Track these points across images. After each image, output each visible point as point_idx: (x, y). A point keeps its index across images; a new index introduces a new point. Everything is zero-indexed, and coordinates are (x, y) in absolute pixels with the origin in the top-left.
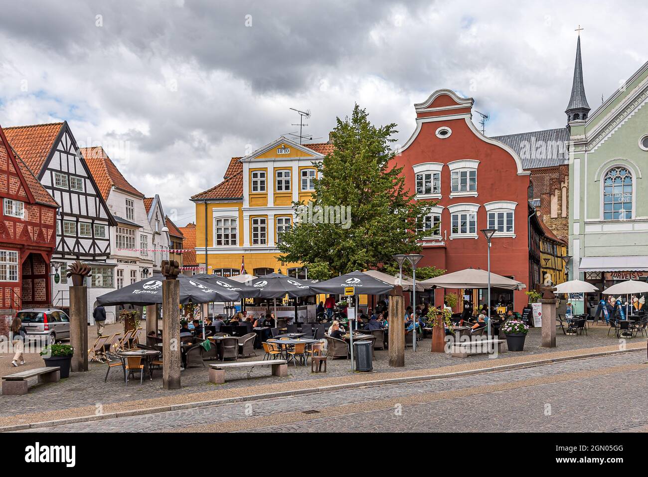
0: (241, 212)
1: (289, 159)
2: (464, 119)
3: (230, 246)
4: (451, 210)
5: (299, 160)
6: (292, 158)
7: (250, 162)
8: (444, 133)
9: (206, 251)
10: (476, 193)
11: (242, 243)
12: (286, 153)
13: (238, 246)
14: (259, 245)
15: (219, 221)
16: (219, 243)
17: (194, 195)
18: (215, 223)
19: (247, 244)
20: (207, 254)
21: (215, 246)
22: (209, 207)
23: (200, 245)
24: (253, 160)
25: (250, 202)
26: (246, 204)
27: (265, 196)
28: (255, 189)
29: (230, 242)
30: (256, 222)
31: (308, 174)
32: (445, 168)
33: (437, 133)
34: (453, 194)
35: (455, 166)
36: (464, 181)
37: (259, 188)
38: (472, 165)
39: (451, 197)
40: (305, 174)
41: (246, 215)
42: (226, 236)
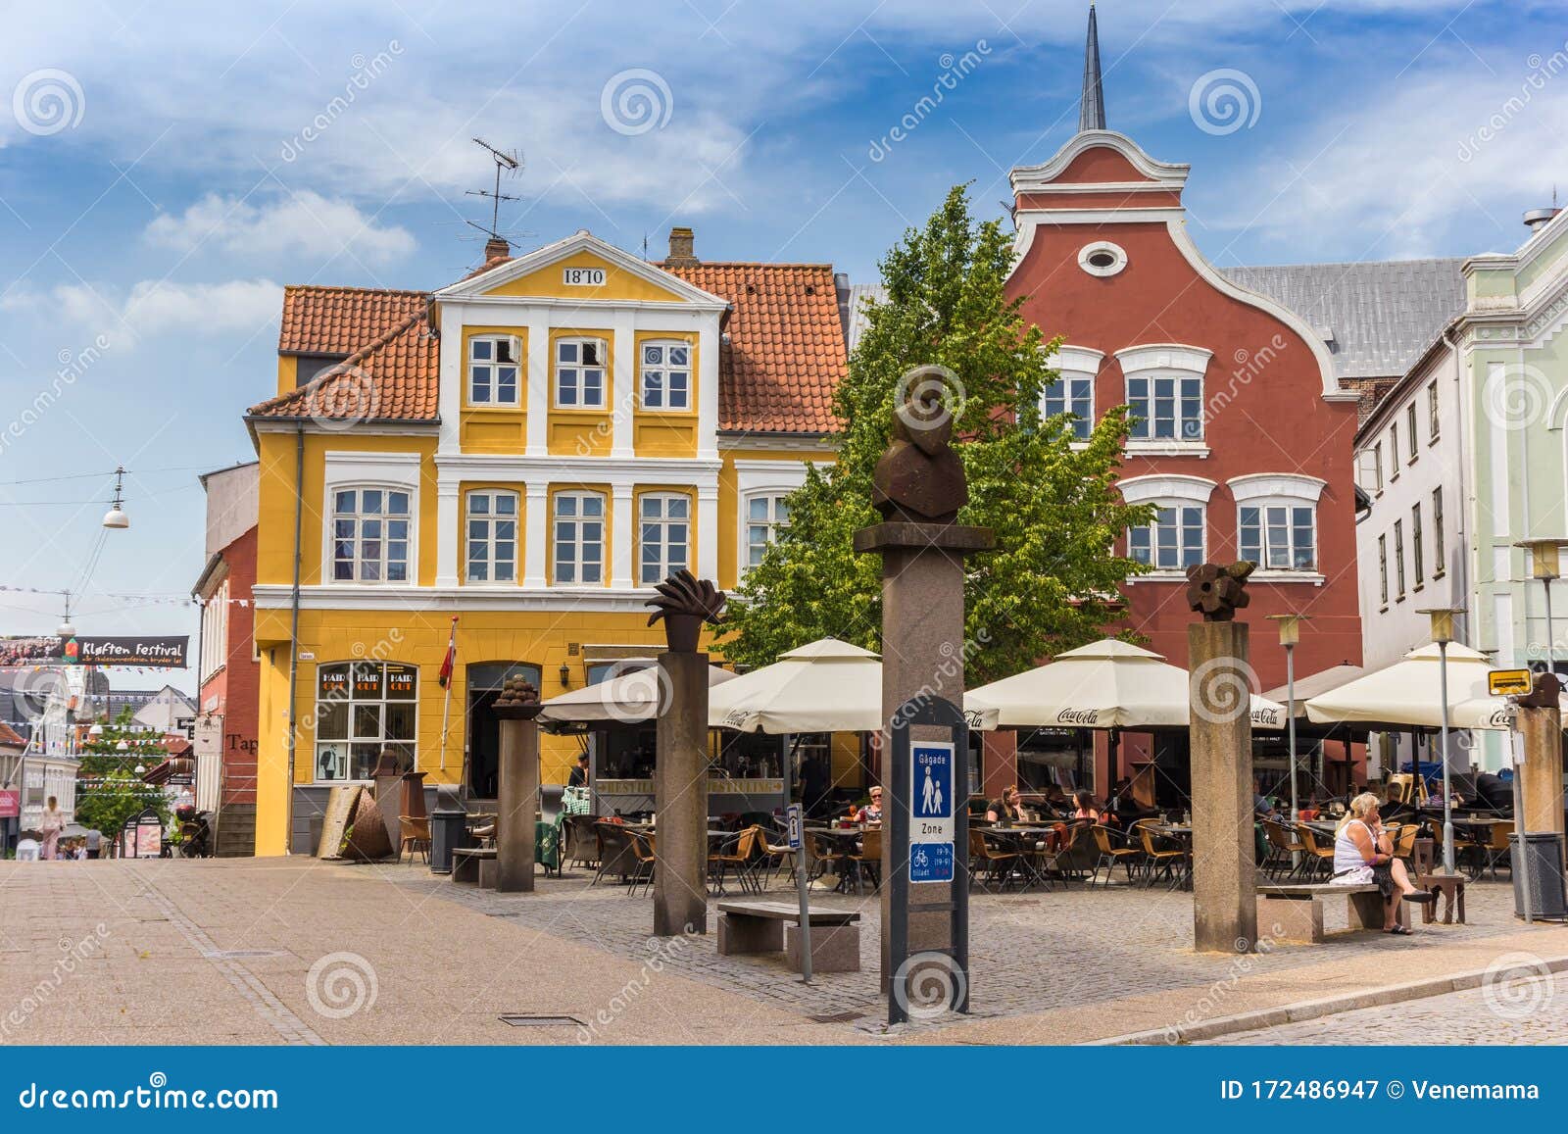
0: (430, 468)
1: (604, 302)
2: (1165, 223)
3: (385, 585)
4: (1129, 494)
5: (638, 310)
6: (616, 302)
7: (465, 305)
8: (1102, 260)
9: (297, 596)
10: (1203, 445)
11: (428, 570)
12: (593, 283)
13: (412, 584)
14: (492, 585)
15: (344, 500)
16: (343, 571)
17: (256, 404)
18: (329, 503)
19: (447, 580)
20: (296, 611)
21: (328, 582)
22: (311, 449)
23: (273, 577)
24: (478, 298)
25: (465, 439)
26: (449, 446)
27: (514, 423)
28: (481, 394)
29: (384, 569)
30: (480, 504)
31: (667, 356)
32: (1109, 364)
33: (1083, 256)
34: (1134, 446)
35: (1141, 362)
36: (1165, 408)
37: (494, 392)
38: (1192, 362)
39: (1129, 456)
40: (654, 355)
41: (449, 480)
42: (372, 550)
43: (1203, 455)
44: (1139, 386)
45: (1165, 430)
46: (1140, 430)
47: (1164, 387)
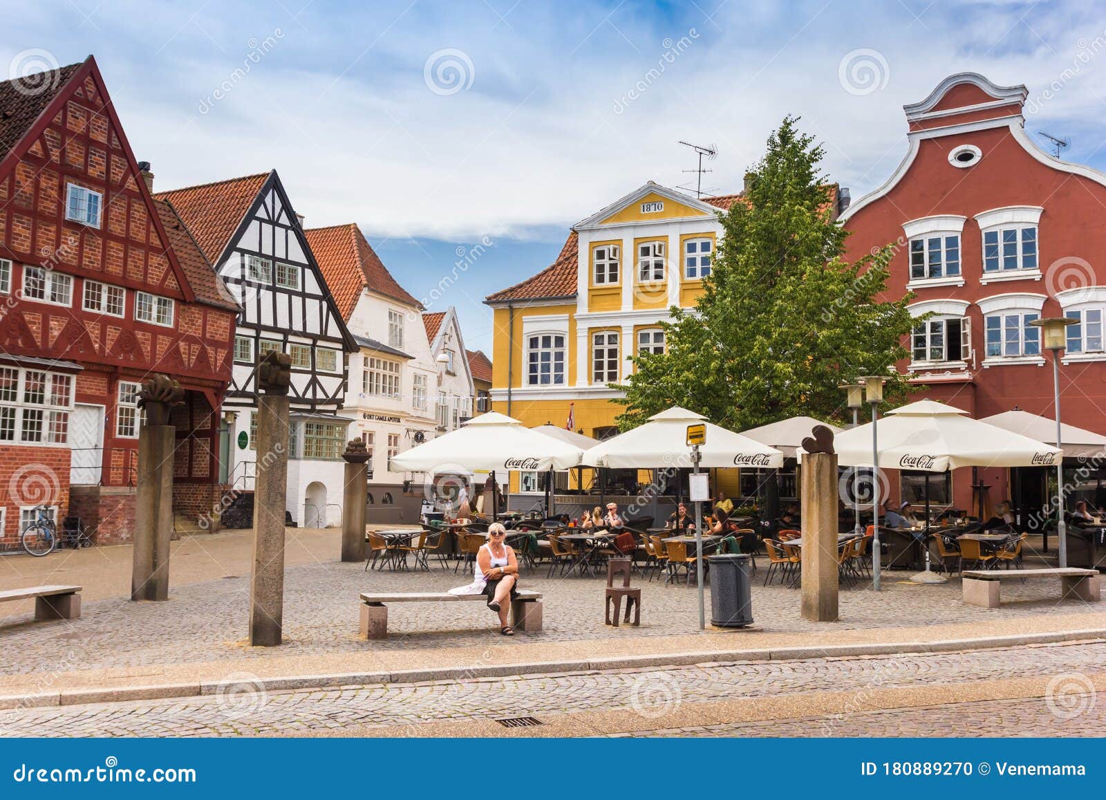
0: (573, 322)
1: (662, 221)
2: (1008, 126)
3: (552, 386)
4: (985, 309)
5: (681, 223)
6: (668, 220)
7: (590, 230)
8: (965, 157)
9: (510, 394)
11: (573, 379)
12: (657, 211)
13: (566, 385)
14: (605, 384)
15: (534, 343)
16: (533, 380)
17: (491, 294)
18: (526, 343)
19: (582, 382)
20: (510, 402)
21: (525, 385)
22: (516, 315)
23: (500, 385)
24: (596, 226)
25: (591, 305)
26: (582, 308)
27: (616, 293)
28: (601, 279)
29: (552, 378)
30: (599, 340)
31: (699, 247)
32: (971, 225)
33: (952, 157)
34: (988, 277)
35: (992, 221)
36: (1010, 249)
37: (607, 278)
38: (1027, 217)
39: (984, 283)
40: (692, 248)
41: (582, 327)
42: (546, 368)
43: (1037, 278)
44: (992, 237)
45: (1010, 264)
46: (993, 265)
47: (1010, 235)
